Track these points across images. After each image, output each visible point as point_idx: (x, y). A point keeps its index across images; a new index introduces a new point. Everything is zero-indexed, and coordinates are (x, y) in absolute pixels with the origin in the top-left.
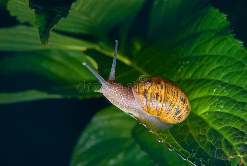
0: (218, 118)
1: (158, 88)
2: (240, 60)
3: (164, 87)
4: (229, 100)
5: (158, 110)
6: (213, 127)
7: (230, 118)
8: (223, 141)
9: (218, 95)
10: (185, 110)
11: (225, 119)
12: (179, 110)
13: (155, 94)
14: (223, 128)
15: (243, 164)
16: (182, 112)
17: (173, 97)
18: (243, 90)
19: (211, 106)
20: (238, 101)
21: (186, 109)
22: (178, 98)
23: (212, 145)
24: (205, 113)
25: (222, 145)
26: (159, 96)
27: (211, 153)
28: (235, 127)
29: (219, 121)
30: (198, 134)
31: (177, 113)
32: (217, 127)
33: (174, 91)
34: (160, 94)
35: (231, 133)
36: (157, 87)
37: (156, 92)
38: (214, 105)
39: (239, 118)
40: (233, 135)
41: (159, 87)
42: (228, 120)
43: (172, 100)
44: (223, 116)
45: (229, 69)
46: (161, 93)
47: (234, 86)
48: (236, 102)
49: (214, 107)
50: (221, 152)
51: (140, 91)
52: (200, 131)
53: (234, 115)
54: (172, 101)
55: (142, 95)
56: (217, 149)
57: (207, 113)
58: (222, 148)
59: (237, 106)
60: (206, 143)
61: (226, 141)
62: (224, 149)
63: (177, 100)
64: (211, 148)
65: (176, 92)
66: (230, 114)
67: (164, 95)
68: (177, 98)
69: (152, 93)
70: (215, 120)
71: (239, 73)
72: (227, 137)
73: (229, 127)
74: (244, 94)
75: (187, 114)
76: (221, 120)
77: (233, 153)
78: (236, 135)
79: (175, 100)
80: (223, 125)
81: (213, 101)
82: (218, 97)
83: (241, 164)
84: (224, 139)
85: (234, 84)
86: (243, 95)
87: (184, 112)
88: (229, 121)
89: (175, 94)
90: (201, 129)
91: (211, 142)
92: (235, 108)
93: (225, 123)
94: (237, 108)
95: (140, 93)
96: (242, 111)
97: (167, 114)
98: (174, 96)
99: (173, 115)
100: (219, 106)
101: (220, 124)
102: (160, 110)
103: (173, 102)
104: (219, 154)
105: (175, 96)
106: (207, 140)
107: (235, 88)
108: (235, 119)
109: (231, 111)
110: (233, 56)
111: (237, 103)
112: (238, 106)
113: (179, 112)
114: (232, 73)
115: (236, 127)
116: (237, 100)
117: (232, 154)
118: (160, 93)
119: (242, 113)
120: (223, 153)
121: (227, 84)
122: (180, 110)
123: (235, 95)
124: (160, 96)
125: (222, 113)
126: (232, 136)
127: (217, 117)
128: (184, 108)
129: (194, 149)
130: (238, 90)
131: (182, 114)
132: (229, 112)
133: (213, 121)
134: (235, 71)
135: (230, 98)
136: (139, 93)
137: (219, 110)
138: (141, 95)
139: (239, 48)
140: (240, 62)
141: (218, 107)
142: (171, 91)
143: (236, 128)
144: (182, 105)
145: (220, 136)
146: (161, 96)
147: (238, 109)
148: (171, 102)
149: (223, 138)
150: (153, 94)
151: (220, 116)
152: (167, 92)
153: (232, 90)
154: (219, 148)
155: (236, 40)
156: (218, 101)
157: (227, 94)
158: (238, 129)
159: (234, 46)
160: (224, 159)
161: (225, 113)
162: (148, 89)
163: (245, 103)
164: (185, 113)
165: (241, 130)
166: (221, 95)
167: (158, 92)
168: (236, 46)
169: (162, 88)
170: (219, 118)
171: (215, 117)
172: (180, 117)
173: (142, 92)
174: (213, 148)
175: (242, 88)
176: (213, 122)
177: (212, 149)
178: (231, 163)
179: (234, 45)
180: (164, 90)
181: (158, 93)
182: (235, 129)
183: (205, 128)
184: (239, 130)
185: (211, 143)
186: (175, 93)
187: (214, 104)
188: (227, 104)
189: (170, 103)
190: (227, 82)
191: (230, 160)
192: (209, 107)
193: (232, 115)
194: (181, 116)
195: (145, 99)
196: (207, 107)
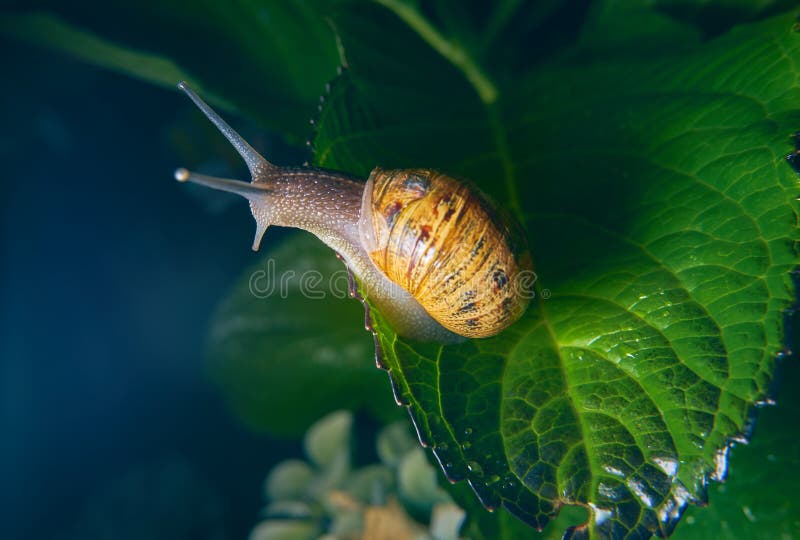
0: (601, 381)
1: (435, 212)
2: (767, 241)
3: (455, 216)
4: (657, 347)
5: (412, 277)
6: (570, 399)
7: (632, 397)
8: (572, 449)
9: (641, 316)
10: (494, 307)
11: (616, 393)
12: (476, 300)
13: (418, 228)
14: (597, 415)
15: (587, 532)
16: (484, 313)
17: (470, 256)
18: (714, 336)
19: (603, 339)
20: (683, 361)
21: (499, 307)
22: (486, 265)
23: (535, 446)
24: (576, 350)
25: (560, 458)
26: (428, 237)
27: (518, 463)
28: (628, 429)
29: (598, 390)
30: (517, 397)
31: (465, 308)
32: (581, 404)
33: (482, 240)
34: (432, 234)
35: (605, 439)
36: (436, 209)
37: (424, 222)
38: (612, 340)
39: (655, 410)
40: (609, 446)
41: (442, 210)
42: (622, 401)
43: (461, 265)
44: (617, 383)
45: (720, 254)
46: (437, 231)
47: (701, 312)
48: (675, 360)
49: (609, 346)
50: (547, 475)
51: (384, 201)
52: (529, 394)
53: (647, 396)
54: (461, 269)
55: (385, 217)
56: (541, 460)
57: (582, 353)
58: (558, 465)
59: (668, 374)
60: (522, 432)
61: (581, 455)
62: (559, 471)
63: (478, 270)
64: (525, 452)
65: (484, 246)
66: (638, 385)
67: (446, 240)
68: (481, 265)
69: (411, 221)
70: (589, 381)
71: (737, 279)
72: (592, 444)
73: (614, 421)
74: (709, 350)
75: (499, 321)
76: (604, 390)
77: (576, 493)
78: (617, 450)
79: (472, 267)
80: (599, 407)
81: (619, 327)
82: (637, 321)
83: (582, 529)
84: (579, 444)
85: (705, 306)
86: (704, 349)
87: (492, 313)
88: (623, 405)
89: (480, 251)
90: (534, 387)
91: (538, 435)
92: (661, 377)
93: (608, 403)
94: (665, 380)
95: (382, 206)
96: (675, 393)
97: (437, 299)
98: (473, 256)
99: (453, 311)
100: (623, 349)
101: (594, 401)
102: (419, 281)
103: (463, 272)
104: (537, 476)
105: (479, 258)
106: (530, 424)
107: (696, 321)
108: (644, 407)
109: (646, 380)
110: (755, 219)
111: (674, 365)
112: (673, 375)
113: (471, 307)
114: (719, 270)
115: (632, 430)
116: (679, 357)
117: (573, 494)
118: (435, 229)
119: (670, 399)
120: (551, 478)
121: (684, 294)
122: (478, 302)
123: (684, 341)
124: (431, 240)
125: (620, 373)
126: (603, 449)
127: (598, 378)
128: (493, 300)
129: (474, 431)
130: (698, 329)
131: (481, 317)
132: (639, 381)
133: (581, 384)
134: (731, 268)
135: (667, 343)
136: (378, 206)
137: (617, 360)
138: (380, 216)
139: (788, 202)
140: (762, 247)
141: (618, 351)
142: (470, 238)
143: (628, 433)
144: (489, 291)
145: (575, 433)
146: (435, 240)
147: (667, 383)
148: (457, 270)
149: (576, 442)
150: (413, 225)
151: (609, 378)
152: (456, 235)
153: (687, 322)
154: (548, 462)
155: (792, 170)
156: (630, 335)
157: (666, 327)
158: (632, 437)
159: (778, 187)
160: (541, 494)
161: (625, 377)
162: (408, 204)
163: (696, 376)
164: (492, 317)
165: (639, 444)
166: (649, 322)
167: (430, 224)
168: (781, 189)
169: (447, 217)
170: (601, 384)
171: (595, 375)
172: (472, 323)
173: (388, 207)
174: (531, 452)
175: (717, 330)
176: (580, 387)
177: (524, 455)
178: (552, 515)
179: (779, 184)
180: (449, 225)
181: (431, 228)
182: (625, 434)
183: (548, 392)
184: (634, 442)
185: (536, 437)
186: (481, 245)
187: (614, 338)
188: (648, 354)
189: (454, 270)
190: (690, 290)
191: (556, 506)
192: (598, 337)
193: (642, 391)
194: (477, 319)
195: (386, 231)
196: (592, 337)
